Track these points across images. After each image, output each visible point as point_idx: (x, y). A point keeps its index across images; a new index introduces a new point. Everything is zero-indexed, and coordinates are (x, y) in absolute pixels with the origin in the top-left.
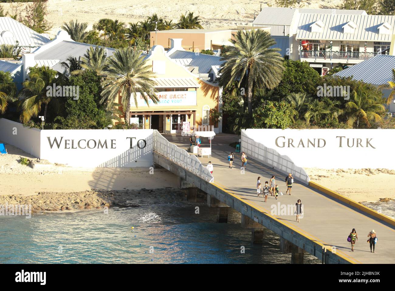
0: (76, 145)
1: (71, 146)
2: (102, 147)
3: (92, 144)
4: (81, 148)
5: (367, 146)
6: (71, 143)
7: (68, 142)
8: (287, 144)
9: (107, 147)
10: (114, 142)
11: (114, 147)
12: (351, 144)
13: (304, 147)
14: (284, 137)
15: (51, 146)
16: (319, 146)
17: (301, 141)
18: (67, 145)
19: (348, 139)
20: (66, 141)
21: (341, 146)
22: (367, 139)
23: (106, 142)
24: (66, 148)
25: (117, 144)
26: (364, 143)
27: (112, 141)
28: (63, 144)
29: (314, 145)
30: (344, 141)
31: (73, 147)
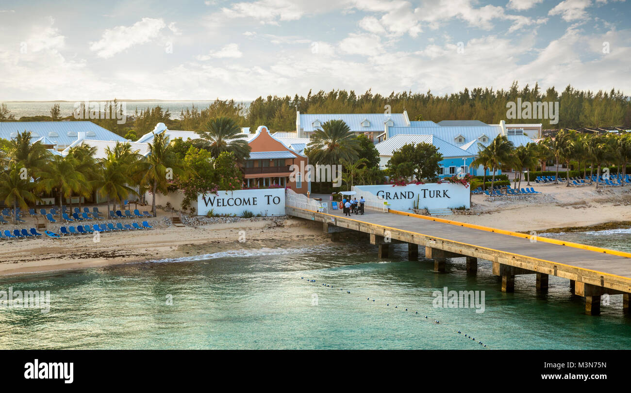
0: (226, 203)
1: (222, 204)
2: (246, 204)
3: (238, 202)
4: (229, 205)
5: (444, 196)
6: (221, 201)
7: (219, 201)
8: (385, 197)
9: (250, 204)
10: (255, 199)
11: (255, 203)
12: (432, 195)
13: (398, 198)
14: (383, 192)
15: (207, 205)
16: (409, 198)
17: (396, 193)
18: (219, 203)
19: (430, 191)
20: (218, 200)
21: (425, 197)
22: (444, 191)
23: (249, 200)
24: (218, 206)
25: (258, 201)
26: (442, 194)
27: (254, 198)
28: (215, 203)
29: (405, 197)
30: (427, 193)
31: (223, 205)
